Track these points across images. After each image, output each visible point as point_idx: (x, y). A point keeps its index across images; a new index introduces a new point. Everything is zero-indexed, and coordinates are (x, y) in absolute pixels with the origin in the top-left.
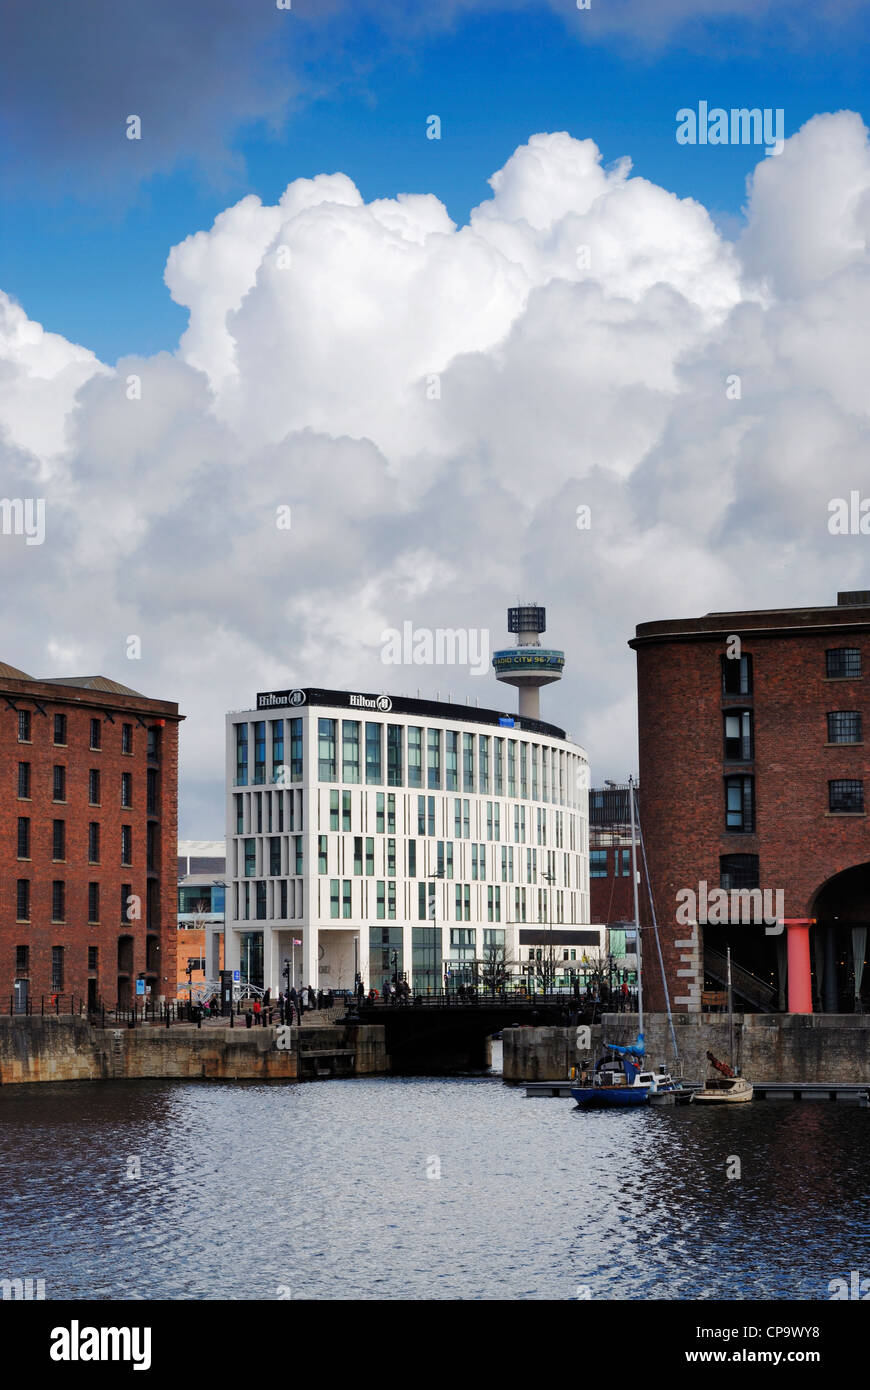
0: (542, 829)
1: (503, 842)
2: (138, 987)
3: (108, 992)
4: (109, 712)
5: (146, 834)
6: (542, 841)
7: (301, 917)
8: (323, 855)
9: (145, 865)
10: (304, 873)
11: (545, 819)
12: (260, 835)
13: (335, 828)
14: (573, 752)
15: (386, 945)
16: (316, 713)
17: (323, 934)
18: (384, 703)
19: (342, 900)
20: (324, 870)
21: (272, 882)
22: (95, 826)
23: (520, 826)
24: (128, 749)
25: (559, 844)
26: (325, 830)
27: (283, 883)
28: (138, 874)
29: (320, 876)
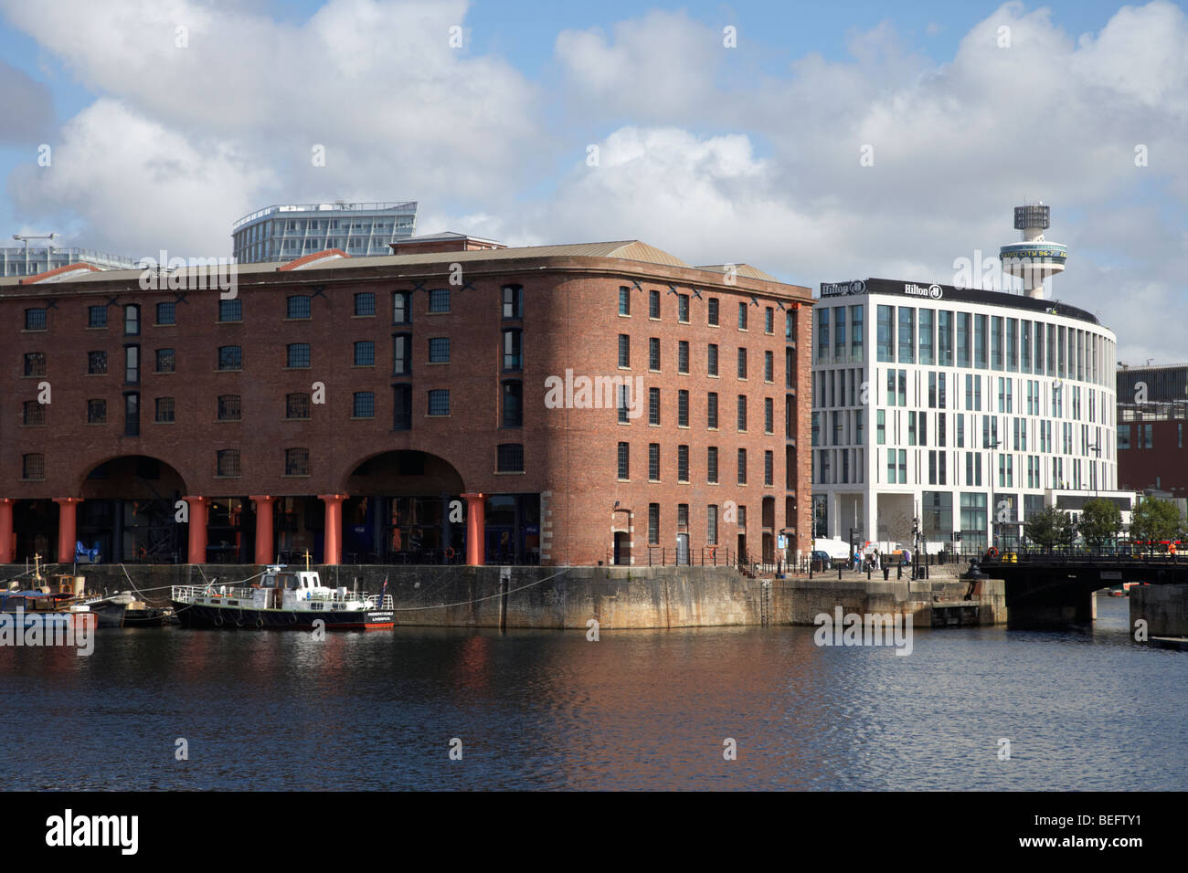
0: (1077, 405)
1: (1042, 416)
2: (780, 542)
3: (755, 547)
4: (754, 296)
5: (785, 406)
6: (1077, 415)
7: (862, 482)
8: (881, 427)
9: (785, 433)
10: (864, 442)
11: (1079, 395)
12: (824, 409)
13: (892, 403)
14: (1104, 335)
15: (937, 508)
16: (875, 300)
17: (880, 496)
18: (936, 292)
19: (898, 467)
20: (882, 440)
21: (836, 450)
22: (742, 398)
23: (1057, 402)
24: (771, 330)
25: (1092, 418)
26: (884, 404)
27: (845, 452)
28: (779, 441)
29: (879, 446)
